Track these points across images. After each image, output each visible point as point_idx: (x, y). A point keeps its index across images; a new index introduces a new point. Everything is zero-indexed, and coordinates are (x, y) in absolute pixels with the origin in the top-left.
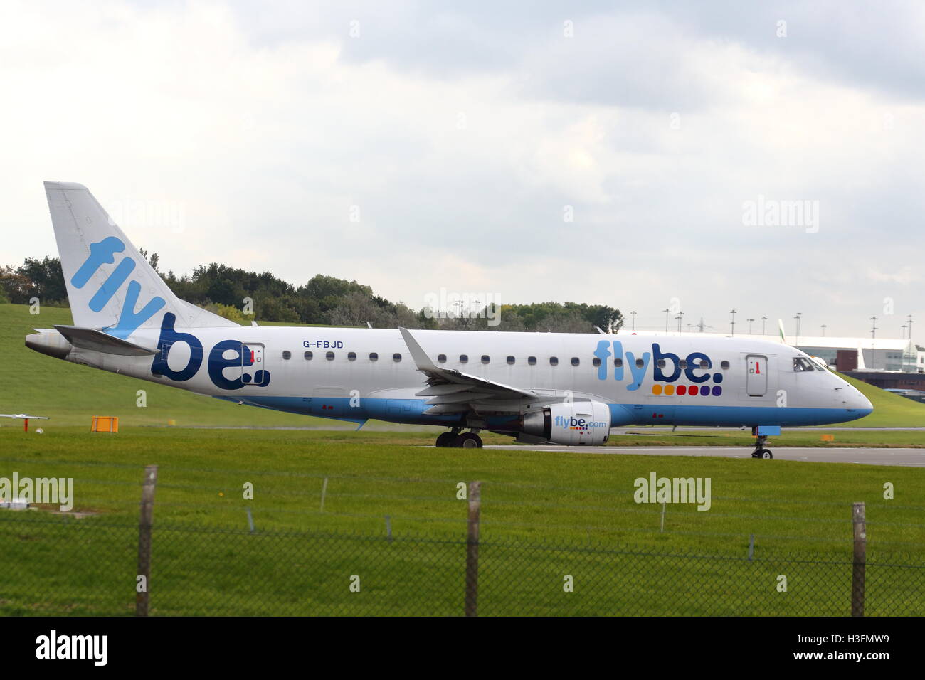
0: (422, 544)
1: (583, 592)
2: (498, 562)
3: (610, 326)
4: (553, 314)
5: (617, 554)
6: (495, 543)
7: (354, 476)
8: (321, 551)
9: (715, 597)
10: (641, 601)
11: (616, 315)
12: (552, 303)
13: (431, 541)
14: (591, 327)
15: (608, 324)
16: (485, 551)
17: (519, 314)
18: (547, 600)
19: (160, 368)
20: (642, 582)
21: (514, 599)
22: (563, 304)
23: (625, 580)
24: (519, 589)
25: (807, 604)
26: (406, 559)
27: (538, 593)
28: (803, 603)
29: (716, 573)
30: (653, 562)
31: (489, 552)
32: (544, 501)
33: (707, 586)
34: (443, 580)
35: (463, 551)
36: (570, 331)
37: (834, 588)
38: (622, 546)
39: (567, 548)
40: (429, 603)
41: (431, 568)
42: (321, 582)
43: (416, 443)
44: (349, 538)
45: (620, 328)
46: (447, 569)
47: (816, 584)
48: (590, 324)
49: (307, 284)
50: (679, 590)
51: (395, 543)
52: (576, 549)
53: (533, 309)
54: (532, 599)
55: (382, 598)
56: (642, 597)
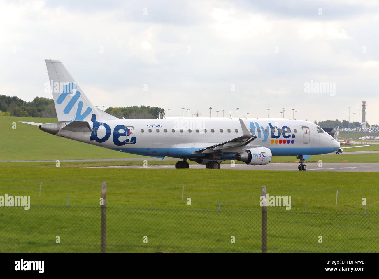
0: (82, 209)
1: (150, 227)
2: (114, 215)
3: (160, 115)
4: (135, 111)
5: (164, 211)
6: (113, 207)
7: (53, 181)
8: (40, 213)
9: (205, 227)
10: (175, 230)
11: (162, 111)
12: (135, 106)
13: (86, 207)
14: (152, 116)
15: (159, 115)
16: (109, 210)
17: (121, 111)
18: (135, 231)
19: (94, 137)
20: (175, 222)
21: (121, 230)
22: (140, 107)
23: (168, 221)
24: (123, 226)
25: (243, 229)
26: (76, 215)
27: (131, 228)
28: (241, 229)
29: (205, 217)
30: (179, 213)
31: (111, 211)
32: (133, 189)
33: (202, 223)
34: (91, 223)
35: (100, 211)
36: (143, 118)
37: (254, 222)
38: (166, 207)
39: (143, 208)
40: (86, 233)
41: (86, 218)
42: (40, 225)
43: (79, 166)
44: (51, 207)
45: (164, 116)
46: (93, 219)
47: (247, 221)
48: (151, 114)
49: (32, 100)
50: (190, 225)
51: (71, 209)
52: (147, 209)
53: (127, 109)
54: (129, 230)
55: (66, 231)
56: (175, 228)
